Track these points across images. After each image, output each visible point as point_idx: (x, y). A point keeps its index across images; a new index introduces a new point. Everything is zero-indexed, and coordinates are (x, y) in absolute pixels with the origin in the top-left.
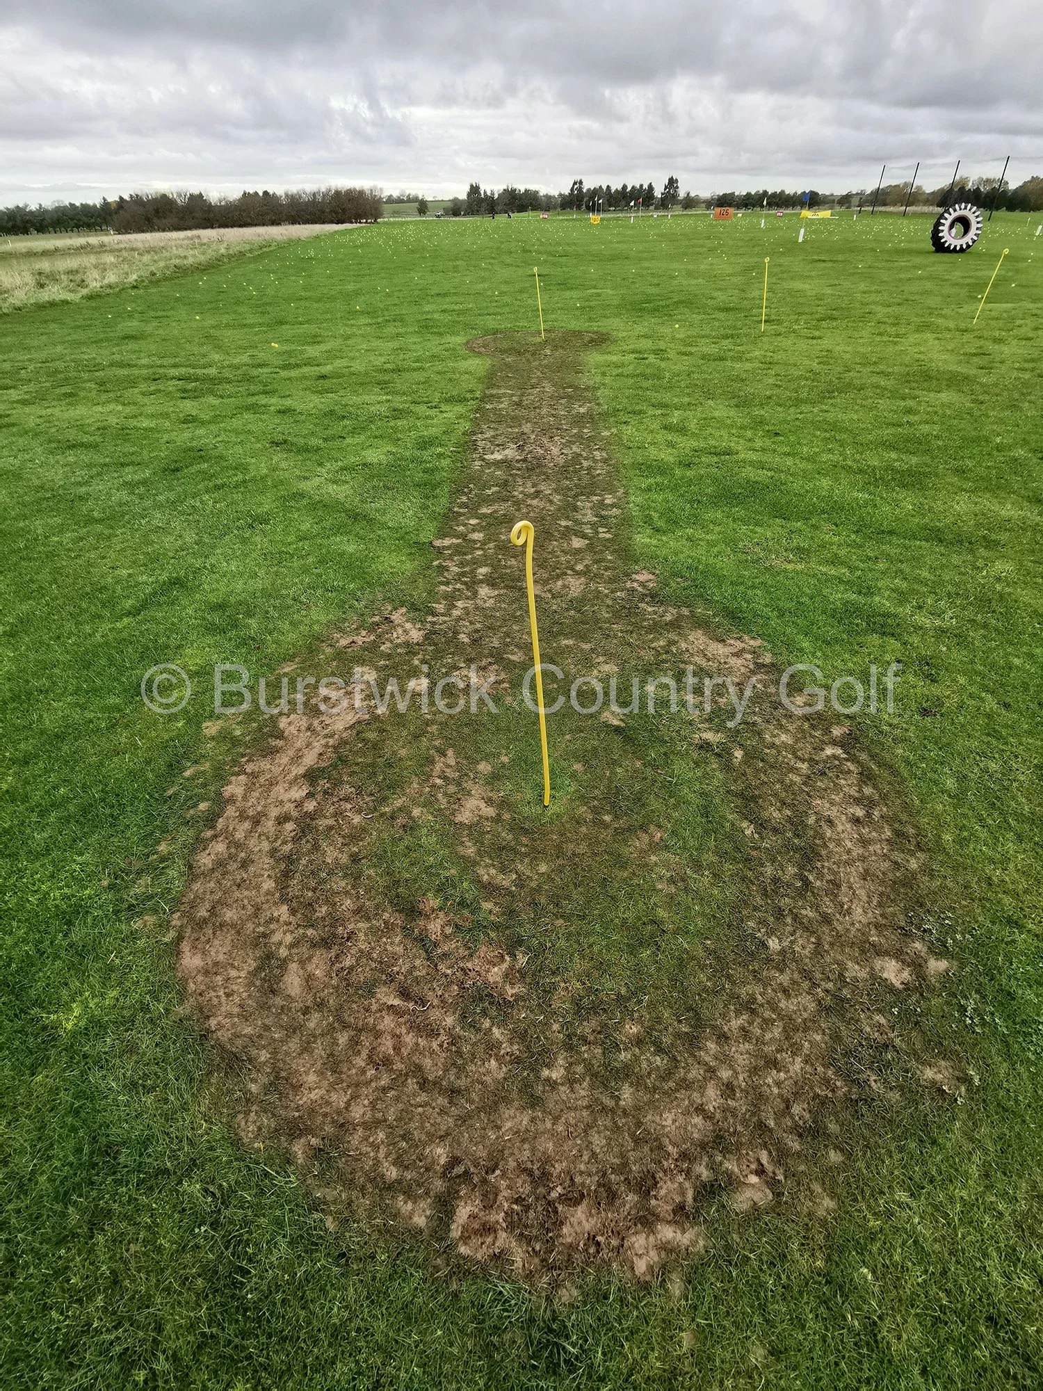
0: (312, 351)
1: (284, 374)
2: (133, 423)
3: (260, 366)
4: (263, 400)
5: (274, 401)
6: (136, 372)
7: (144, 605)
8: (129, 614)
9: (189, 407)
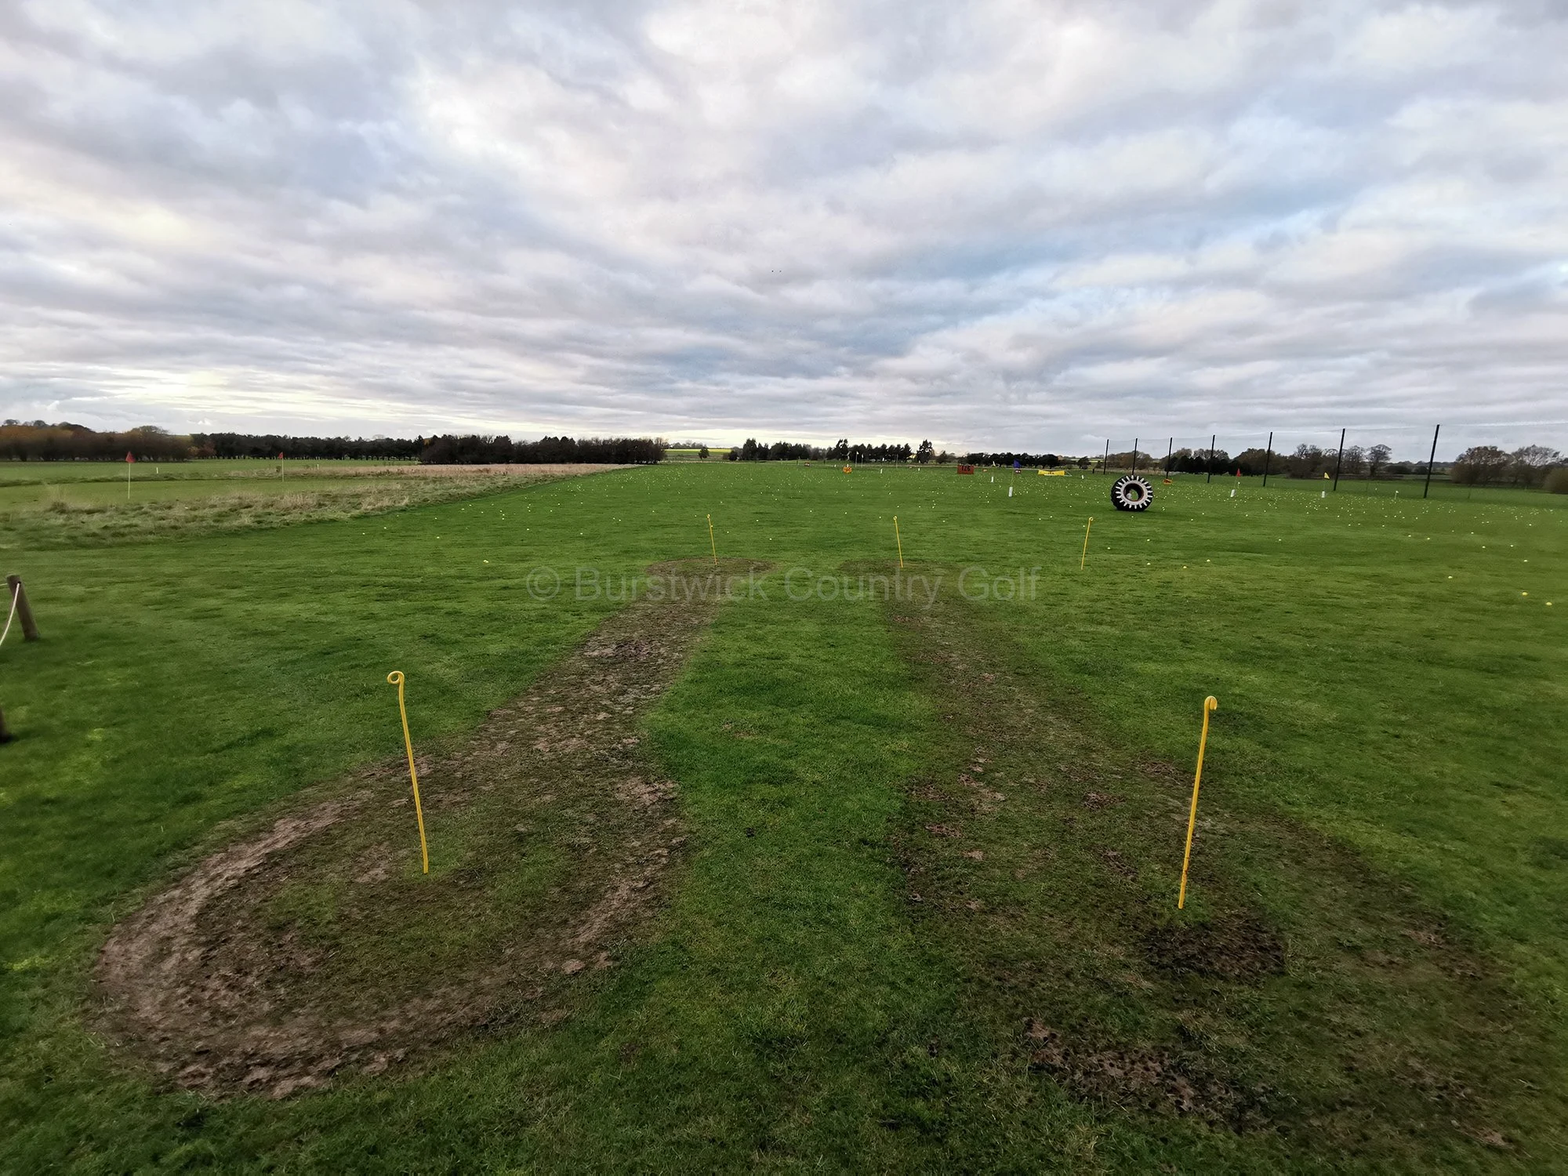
0: (515, 567)
1: (476, 584)
2: (322, 618)
3: (461, 578)
4: (442, 604)
5: (449, 605)
6: (352, 579)
7: (229, 746)
8: (215, 751)
9: (377, 607)
